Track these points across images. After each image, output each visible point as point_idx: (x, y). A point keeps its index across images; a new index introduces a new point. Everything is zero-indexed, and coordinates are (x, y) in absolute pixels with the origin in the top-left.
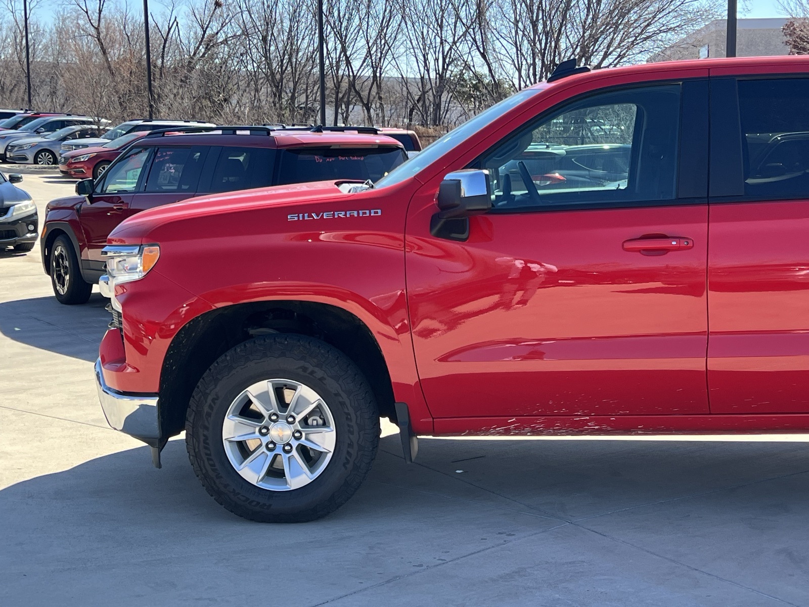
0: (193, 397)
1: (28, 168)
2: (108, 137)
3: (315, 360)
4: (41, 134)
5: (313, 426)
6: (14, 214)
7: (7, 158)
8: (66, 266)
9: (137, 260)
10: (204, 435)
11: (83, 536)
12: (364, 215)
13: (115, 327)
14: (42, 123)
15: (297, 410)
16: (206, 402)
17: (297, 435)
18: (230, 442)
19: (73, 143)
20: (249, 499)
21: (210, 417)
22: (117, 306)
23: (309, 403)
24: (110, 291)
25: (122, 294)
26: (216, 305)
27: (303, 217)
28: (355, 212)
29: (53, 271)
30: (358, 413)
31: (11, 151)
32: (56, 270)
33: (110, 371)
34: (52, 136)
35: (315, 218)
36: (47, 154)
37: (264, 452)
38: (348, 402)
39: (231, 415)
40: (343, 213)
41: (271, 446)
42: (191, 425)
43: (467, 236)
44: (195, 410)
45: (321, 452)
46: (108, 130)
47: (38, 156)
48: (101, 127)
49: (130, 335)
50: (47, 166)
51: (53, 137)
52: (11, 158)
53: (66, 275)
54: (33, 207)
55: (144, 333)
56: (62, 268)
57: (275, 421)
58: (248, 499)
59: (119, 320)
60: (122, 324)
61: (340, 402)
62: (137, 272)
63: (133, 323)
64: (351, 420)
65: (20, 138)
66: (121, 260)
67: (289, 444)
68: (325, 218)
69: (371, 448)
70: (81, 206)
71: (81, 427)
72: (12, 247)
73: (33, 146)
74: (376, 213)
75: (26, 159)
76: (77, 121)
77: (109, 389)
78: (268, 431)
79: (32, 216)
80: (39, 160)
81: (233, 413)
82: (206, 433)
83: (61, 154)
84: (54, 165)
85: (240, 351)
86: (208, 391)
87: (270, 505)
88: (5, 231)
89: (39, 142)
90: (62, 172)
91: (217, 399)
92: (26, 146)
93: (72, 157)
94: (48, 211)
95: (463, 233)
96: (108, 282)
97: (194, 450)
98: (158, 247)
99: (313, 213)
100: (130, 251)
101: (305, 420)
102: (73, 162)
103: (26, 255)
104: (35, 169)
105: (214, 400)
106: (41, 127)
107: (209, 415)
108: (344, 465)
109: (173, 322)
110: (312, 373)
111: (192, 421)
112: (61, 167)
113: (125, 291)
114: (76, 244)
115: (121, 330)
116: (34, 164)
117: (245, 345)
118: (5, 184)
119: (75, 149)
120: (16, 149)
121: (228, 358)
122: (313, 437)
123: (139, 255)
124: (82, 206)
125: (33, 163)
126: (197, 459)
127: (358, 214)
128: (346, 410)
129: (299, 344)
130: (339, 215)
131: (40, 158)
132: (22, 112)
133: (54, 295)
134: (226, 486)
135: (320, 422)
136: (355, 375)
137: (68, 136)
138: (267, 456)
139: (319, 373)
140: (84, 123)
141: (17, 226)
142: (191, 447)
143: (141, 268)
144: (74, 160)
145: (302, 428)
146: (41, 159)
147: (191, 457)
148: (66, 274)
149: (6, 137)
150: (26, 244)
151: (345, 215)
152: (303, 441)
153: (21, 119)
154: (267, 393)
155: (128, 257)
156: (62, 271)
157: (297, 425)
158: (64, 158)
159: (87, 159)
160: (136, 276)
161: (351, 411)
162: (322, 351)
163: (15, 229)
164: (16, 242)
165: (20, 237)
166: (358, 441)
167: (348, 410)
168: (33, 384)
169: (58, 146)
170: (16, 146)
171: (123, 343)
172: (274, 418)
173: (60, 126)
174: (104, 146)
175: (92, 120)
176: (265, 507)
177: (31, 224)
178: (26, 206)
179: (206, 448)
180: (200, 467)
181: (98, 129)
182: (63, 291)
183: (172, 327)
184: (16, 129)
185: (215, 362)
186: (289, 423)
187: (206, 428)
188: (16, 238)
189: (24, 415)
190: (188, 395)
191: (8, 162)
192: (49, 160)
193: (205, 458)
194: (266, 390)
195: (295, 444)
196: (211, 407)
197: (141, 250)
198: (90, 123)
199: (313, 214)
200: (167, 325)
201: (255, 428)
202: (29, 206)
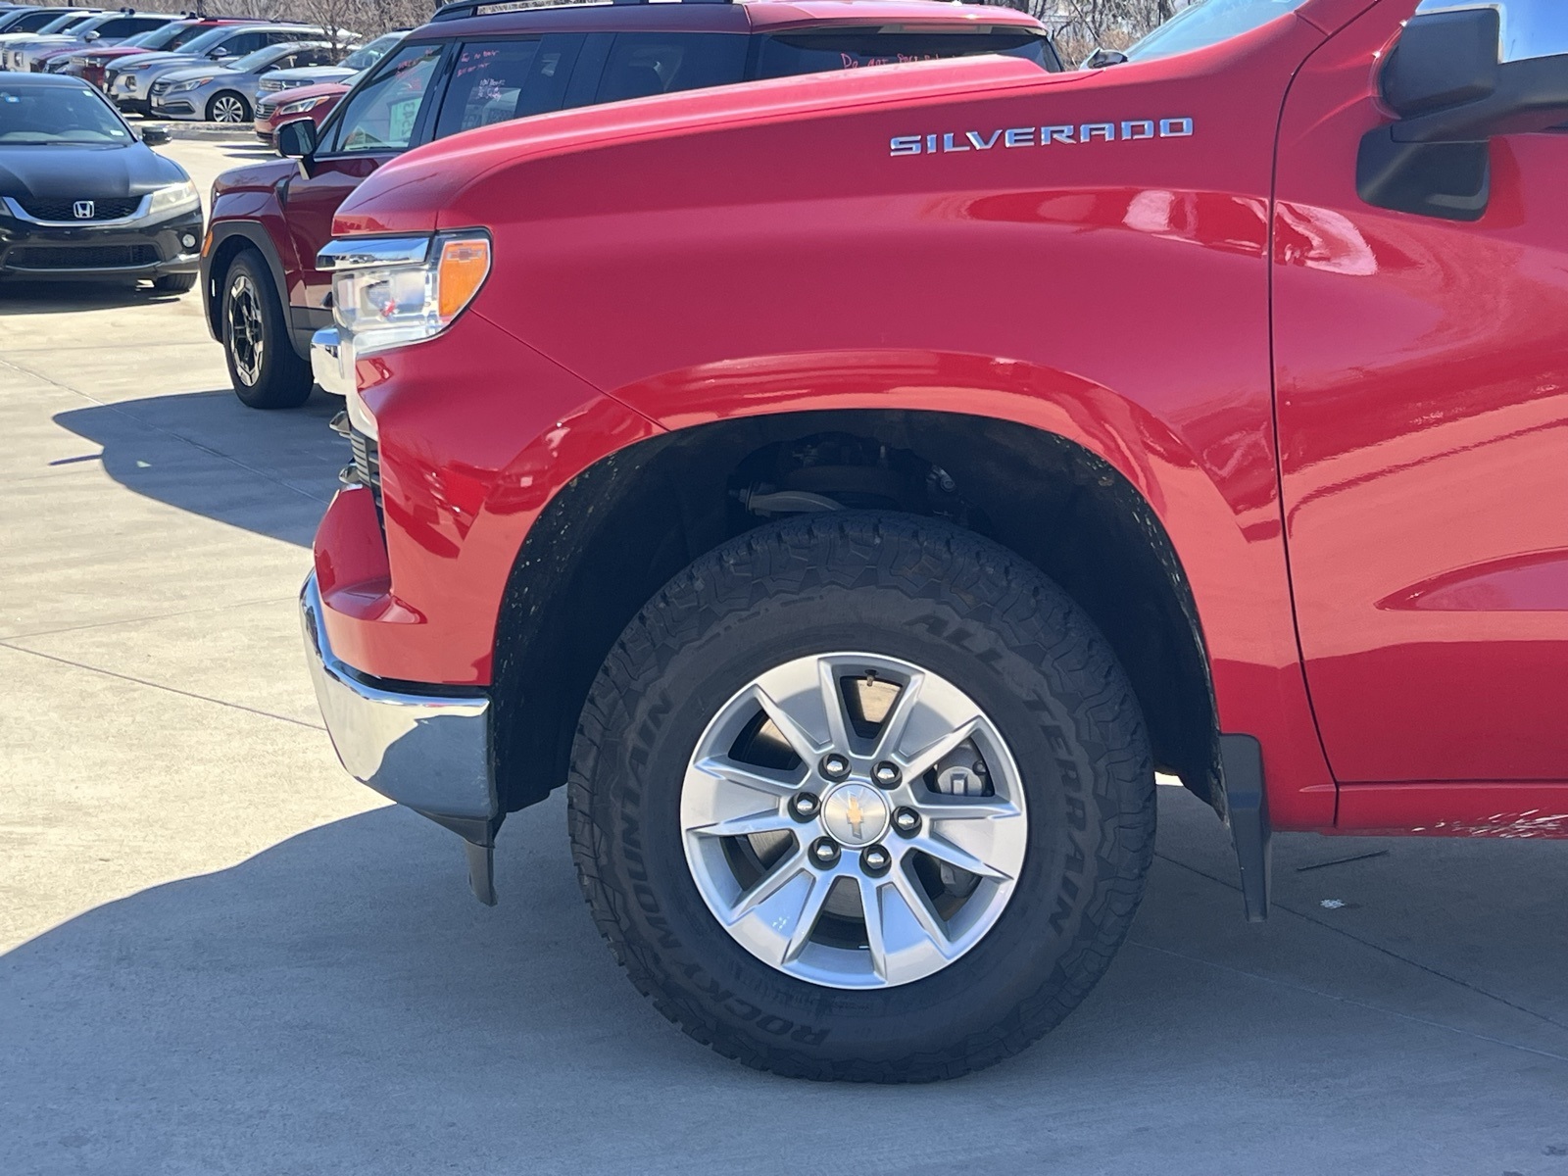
0: (592, 701)
1: (193, 128)
2: (353, 64)
3: (969, 599)
4: (220, 59)
5: (952, 798)
6: (152, 210)
7: (152, 108)
8: (256, 321)
9: (418, 282)
10: (626, 818)
11: (263, 1113)
12: (1136, 137)
13: (358, 482)
14: (222, 37)
15: (907, 747)
16: (632, 716)
17: (905, 820)
18: (702, 837)
19: (283, 75)
20: (759, 1012)
21: (644, 764)
22: (363, 418)
23: (943, 727)
24: (343, 376)
25: (376, 384)
26: (664, 421)
27: (940, 142)
28: (1106, 126)
29: (229, 333)
30: (1101, 764)
31: (159, 94)
32: (235, 331)
33: (346, 617)
34: (241, 65)
35: (978, 147)
36: (232, 100)
37: (802, 870)
38: (1068, 728)
39: (706, 759)
40: (1068, 130)
41: (824, 852)
42: (586, 784)
43: (1482, 204)
44: (598, 741)
45: (980, 878)
46: (352, 51)
47: (214, 104)
48: (339, 46)
49: (400, 501)
50: (232, 124)
51: (243, 65)
52: (159, 108)
53: (257, 342)
54: (193, 197)
55: (439, 497)
56: (247, 326)
57: (838, 778)
58: (756, 1011)
59: (369, 462)
60: (378, 474)
61: (1045, 729)
62: (421, 317)
63: (411, 468)
64: (1076, 783)
65: (180, 67)
66: (373, 282)
67: (877, 848)
68: (1008, 145)
69: (1136, 871)
70: (287, 184)
71: (276, 730)
72: (149, 284)
73: (203, 85)
74: (1177, 127)
75: (190, 110)
76: (292, 34)
77: (343, 667)
78: (814, 806)
79: (189, 215)
80: (215, 112)
81: (711, 752)
82: (630, 809)
83: (258, 99)
84: (244, 124)
85: (734, 565)
86: (637, 686)
87: (824, 1033)
88: (134, 247)
89: (215, 76)
90: (261, 135)
91: (666, 707)
92: (190, 84)
93: (281, 104)
94: (217, 198)
95: (1471, 191)
96: (336, 348)
97: (596, 859)
98: (486, 241)
99: (970, 131)
100: (402, 254)
101: (929, 777)
102: (282, 113)
103: (178, 300)
104: (208, 129)
105: (655, 714)
106: (219, 46)
107: (639, 756)
108: (1054, 921)
109: (528, 467)
110: (960, 636)
111: (588, 775)
112: (259, 125)
113: (387, 375)
114: (280, 273)
115: (375, 491)
116: (207, 120)
117: (749, 546)
118: (134, 147)
119: (286, 89)
120: (170, 89)
121: (699, 585)
122: (953, 829)
123: (427, 267)
124: (291, 184)
125: (204, 118)
126: (603, 889)
127: (1118, 131)
128: (1063, 754)
129: (917, 546)
130: (1055, 136)
131: (217, 108)
132: (184, 17)
133: (232, 387)
134: (691, 970)
135: (976, 783)
136: (1090, 646)
137: (273, 63)
138: (814, 879)
139: (982, 639)
140: (304, 36)
141: (160, 237)
142: (585, 851)
143: (435, 306)
144: (285, 110)
145: (920, 801)
146: (220, 110)
147: (586, 881)
148: (256, 339)
149: (150, 66)
150: (179, 277)
151: (1076, 135)
152: (923, 840)
153: (178, 31)
154: (815, 694)
155: (397, 272)
156: (248, 334)
157: (905, 790)
158: (265, 105)
159: (309, 109)
160: (420, 330)
161: (1079, 755)
162: (990, 570)
163: (153, 243)
164: (156, 272)
165: (165, 261)
166: (1100, 847)
167: (1070, 753)
168: (166, 604)
169: (253, 84)
170: (169, 84)
171: (383, 532)
172: (834, 767)
173: (258, 44)
174: (345, 81)
175: (321, 31)
176: (809, 1038)
177: (189, 233)
178: (178, 195)
179: (630, 855)
180: (613, 911)
181: (334, 50)
182: (251, 377)
183: (526, 482)
184: (170, 49)
185: (657, 596)
186: (881, 785)
187: (631, 796)
188: (158, 264)
189: (134, 690)
190: (576, 695)
191: (156, 116)
192: (236, 112)
193: (628, 885)
194: (814, 683)
195: (898, 848)
196: (645, 734)
197: (433, 249)
198: (318, 38)
199: (969, 135)
200: (510, 476)
201: (780, 797)
202: (185, 195)
